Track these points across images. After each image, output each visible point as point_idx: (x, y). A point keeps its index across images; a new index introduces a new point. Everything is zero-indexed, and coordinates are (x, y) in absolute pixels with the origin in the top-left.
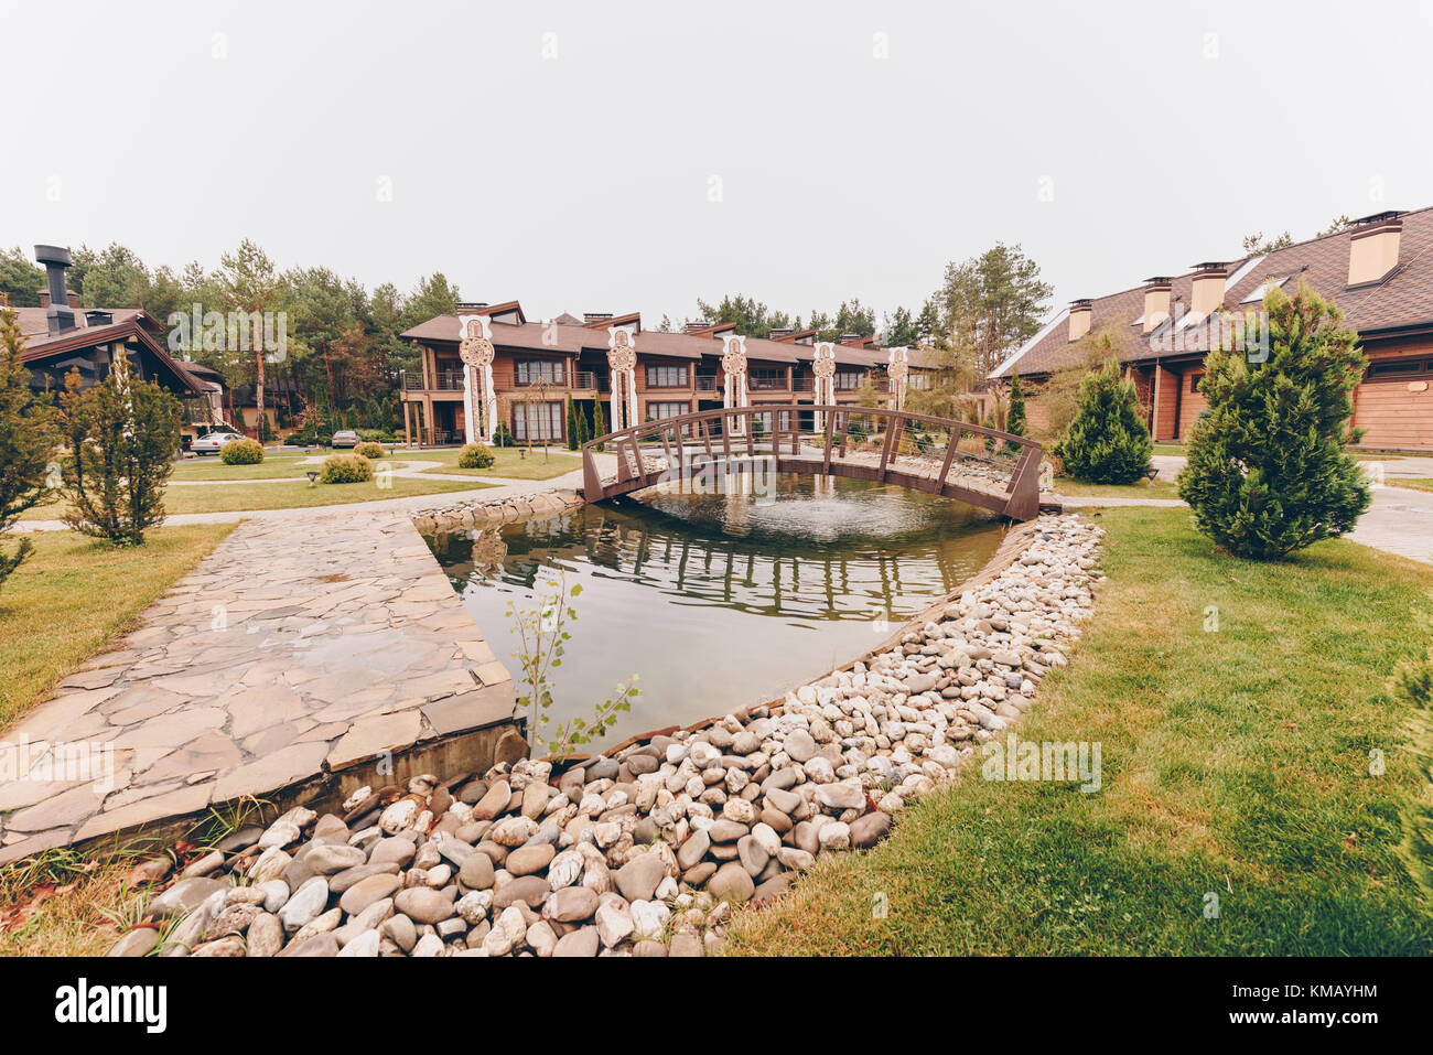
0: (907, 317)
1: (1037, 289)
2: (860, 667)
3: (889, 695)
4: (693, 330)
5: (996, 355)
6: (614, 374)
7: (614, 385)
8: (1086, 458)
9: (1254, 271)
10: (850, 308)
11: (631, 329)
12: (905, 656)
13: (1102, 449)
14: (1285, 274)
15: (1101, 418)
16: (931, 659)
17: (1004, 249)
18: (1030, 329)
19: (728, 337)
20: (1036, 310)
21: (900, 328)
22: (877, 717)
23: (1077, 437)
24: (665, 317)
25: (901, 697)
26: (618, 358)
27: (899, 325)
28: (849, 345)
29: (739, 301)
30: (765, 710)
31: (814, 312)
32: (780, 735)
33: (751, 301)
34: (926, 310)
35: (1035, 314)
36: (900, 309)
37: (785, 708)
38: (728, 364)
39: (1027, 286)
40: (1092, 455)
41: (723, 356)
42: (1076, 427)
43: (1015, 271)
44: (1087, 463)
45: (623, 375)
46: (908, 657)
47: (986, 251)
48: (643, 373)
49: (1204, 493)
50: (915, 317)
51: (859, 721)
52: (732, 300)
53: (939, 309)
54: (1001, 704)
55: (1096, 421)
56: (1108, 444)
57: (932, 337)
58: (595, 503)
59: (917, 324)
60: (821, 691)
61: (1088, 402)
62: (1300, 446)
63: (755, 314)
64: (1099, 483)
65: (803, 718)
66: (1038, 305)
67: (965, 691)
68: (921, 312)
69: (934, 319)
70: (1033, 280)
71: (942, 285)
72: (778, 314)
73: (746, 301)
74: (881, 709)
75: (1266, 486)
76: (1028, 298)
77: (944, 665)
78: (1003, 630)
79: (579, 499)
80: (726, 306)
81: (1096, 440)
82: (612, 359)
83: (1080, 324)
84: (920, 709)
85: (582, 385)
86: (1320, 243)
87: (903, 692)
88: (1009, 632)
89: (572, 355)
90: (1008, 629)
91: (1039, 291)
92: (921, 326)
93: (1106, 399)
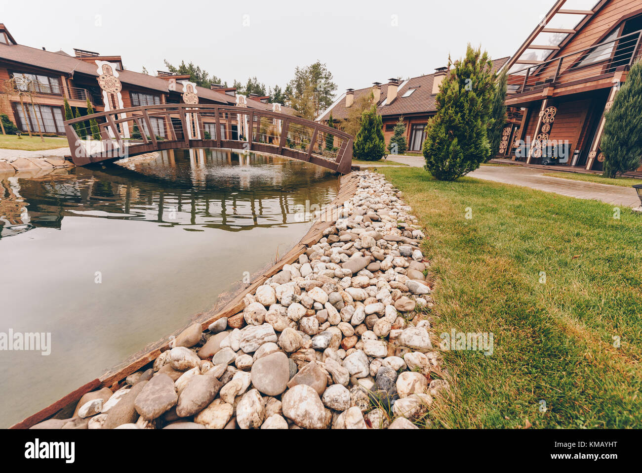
0: (280, 91)
1: (332, 86)
2: (303, 258)
3: (336, 279)
4: (163, 76)
5: (316, 114)
6: (104, 93)
7: (106, 100)
8: (363, 149)
9: (405, 85)
10: (253, 81)
11: (114, 66)
12: (330, 244)
13: (369, 145)
14: (414, 88)
15: (369, 131)
16: (349, 244)
17: (320, 65)
18: (329, 103)
19: (185, 83)
20: (331, 95)
21: (278, 95)
22: (334, 304)
23: (360, 139)
24: (144, 68)
25: (347, 280)
26: (107, 83)
27: (276, 94)
28: (253, 99)
29: (191, 66)
30: (222, 322)
31: (235, 80)
32: (246, 360)
33: (198, 67)
34: (288, 88)
35: (331, 97)
36: (277, 86)
37: (247, 315)
38: (187, 99)
39: (328, 84)
40: (366, 148)
41: (183, 94)
42: (360, 135)
43: (323, 75)
44: (364, 151)
45: (112, 96)
46: (333, 245)
47: (313, 63)
48: (128, 96)
49: (436, 151)
50: (283, 91)
51: (322, 314)
52: (187, 66)
53: (293, 89)
54: (407, 269)
55: (368, 132)
56: (372, 143)
57: (290, 102)
58: (83, 166)
59: (284, 94)
60: (279, 288)
61: (365, 124)
62: (474, 127)
63: (201, 75)
64: (367, 160)
65: (268, 328)
66: (332, 93)
67: (383, 264)
68: (285, 89)
69: (291, 93)
70: (330, 81)
71: (294, 77)
72: (215, 78)
73: (195, 67)
74: (336, 296)
75: (459, 147)
76: (328, 89)
77: (359, 247)
78: (377, 221)
79: (67, 163)
80: (183, 67)
81: (367, 141)
82: (102, 83)
83: (350, 100)
84: (363, 287)
85: (79, 97)
86: (424, 78)
87: (347, 275)
88: (381, 221)
89: (67, 75)
90: (380, 219)
91: (332, 87)
92: (285, 96)
93: (371, 122)
